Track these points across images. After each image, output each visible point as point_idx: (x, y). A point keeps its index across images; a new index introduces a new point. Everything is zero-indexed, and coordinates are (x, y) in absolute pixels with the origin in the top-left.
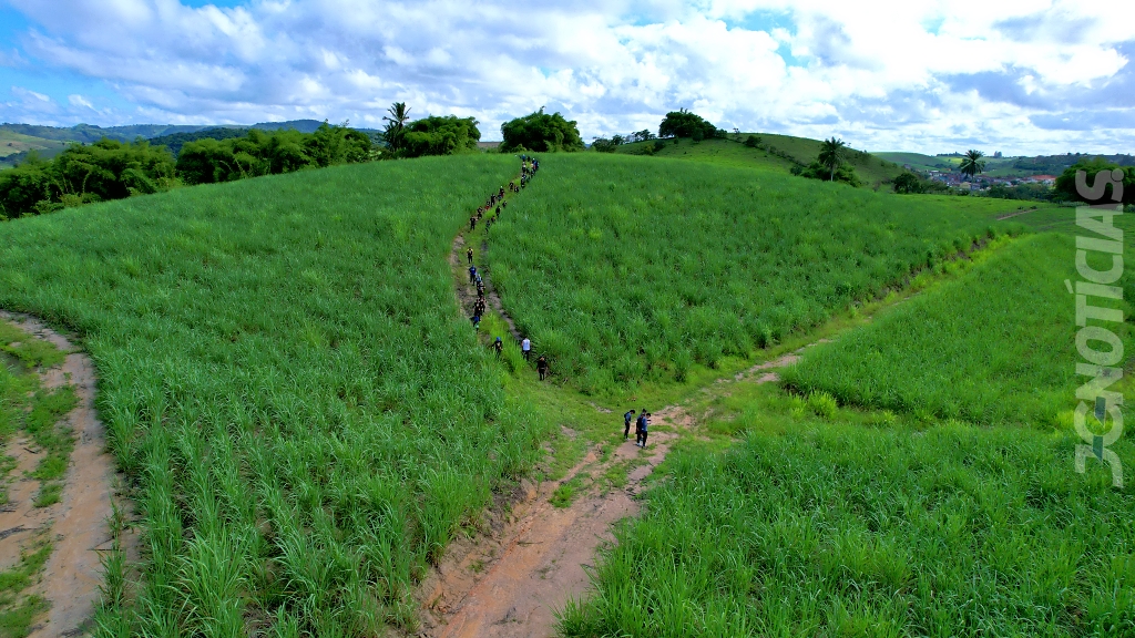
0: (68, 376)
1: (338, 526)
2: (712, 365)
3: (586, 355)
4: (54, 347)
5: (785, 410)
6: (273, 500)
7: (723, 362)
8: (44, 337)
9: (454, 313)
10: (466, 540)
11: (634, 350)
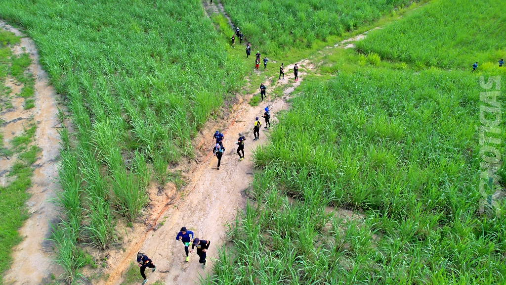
0: (24, 49)
1: (157, 116)
2: (324, 40)
3: (265, 35)
4: (13, 34)
5: (356, 62)
6: (127, 105)
7: (329, 38)
8: (8, 29)
9: (202, 15)
10: (213, 121)
11: (288, 32)
